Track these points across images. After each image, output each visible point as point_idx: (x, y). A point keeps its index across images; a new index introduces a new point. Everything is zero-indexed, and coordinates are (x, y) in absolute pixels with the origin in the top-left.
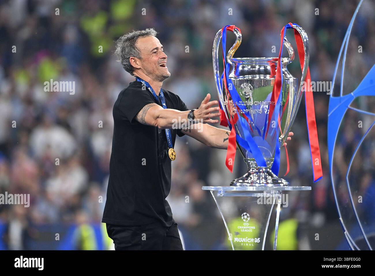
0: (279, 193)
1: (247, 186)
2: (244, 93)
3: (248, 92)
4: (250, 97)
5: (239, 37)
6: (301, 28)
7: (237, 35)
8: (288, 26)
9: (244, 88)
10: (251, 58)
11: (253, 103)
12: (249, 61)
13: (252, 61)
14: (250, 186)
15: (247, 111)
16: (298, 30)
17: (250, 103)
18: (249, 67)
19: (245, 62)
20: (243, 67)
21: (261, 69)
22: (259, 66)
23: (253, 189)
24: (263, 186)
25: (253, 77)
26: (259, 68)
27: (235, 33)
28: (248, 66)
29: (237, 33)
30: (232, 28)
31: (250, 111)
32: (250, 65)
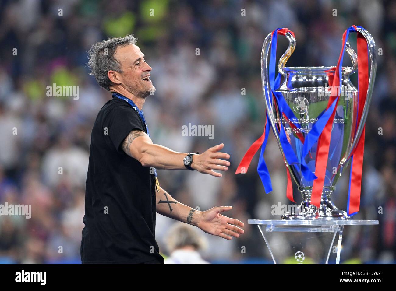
0: (340, 228)
1: (301, 219)
2: (298, 109)
3: (303, 108)
4: (305, 114)
5: (293, 42)
6: (367, 31)
7: (290, 39)
8: (352, 29)
9: (298, 103)
10: (306, 67)
11: (309, 121)
12: (304, 71)
13: (308, 71)
14: (305, 219)
15: (302, 130)
16: (363, 34)
17: (305, 121)
18: (305, 78)
19: (300, 72)
20: (297, 78)
21: (319, 80)
22: (316, 77)
23: (309, 223)
24: (320, 219)
25: (309, 90)
26: (316, 80)
27: (288, 37)
28: (303, 77)
29: (290, 37)
30: (284, 31)
31: (306, 130)
32: (306, 75)
